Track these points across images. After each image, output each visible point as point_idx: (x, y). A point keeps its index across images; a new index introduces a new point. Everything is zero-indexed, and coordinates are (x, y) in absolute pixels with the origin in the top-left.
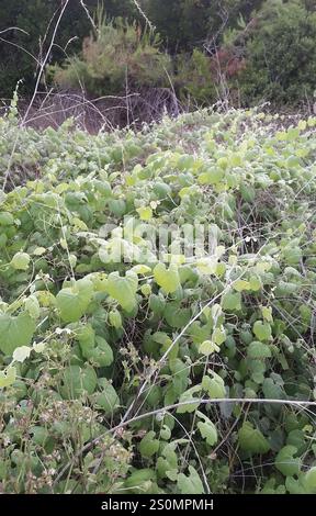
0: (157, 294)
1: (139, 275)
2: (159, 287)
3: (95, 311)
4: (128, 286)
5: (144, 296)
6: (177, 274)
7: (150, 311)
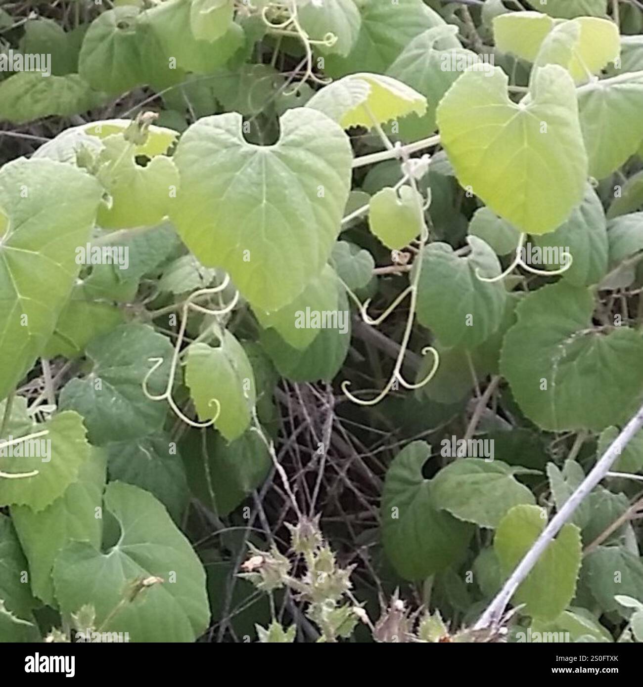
0: (460, 244)
1: (354, 133)
2: (471, 205)
3: (102, 338)
4: (296, 196)
5: (381, 255)
6: (576, 133)
7: (419, 340)
